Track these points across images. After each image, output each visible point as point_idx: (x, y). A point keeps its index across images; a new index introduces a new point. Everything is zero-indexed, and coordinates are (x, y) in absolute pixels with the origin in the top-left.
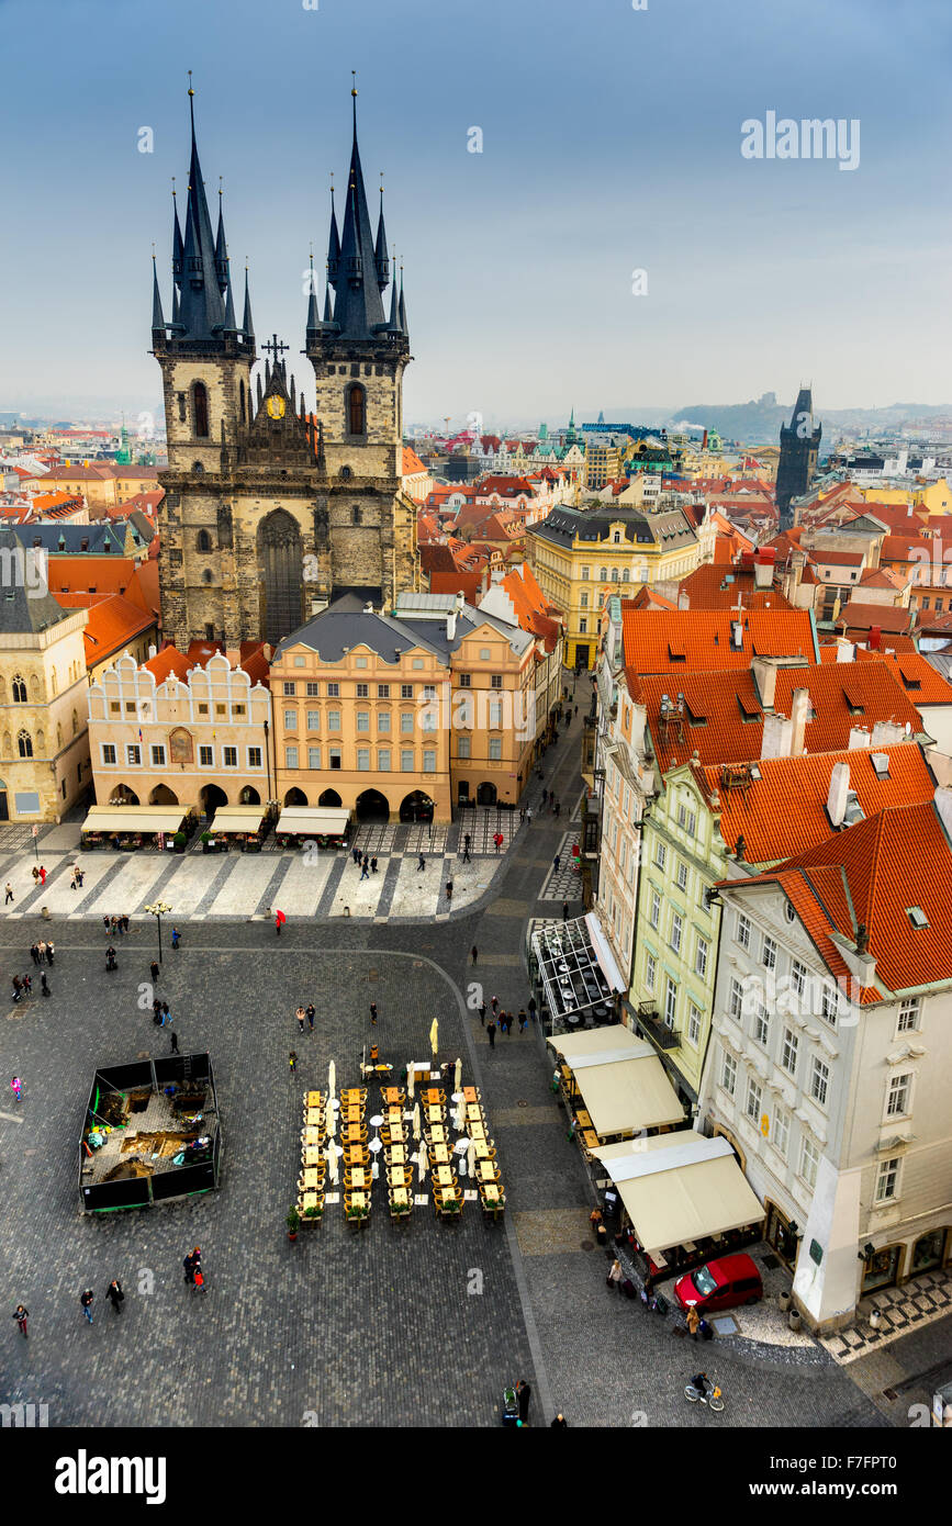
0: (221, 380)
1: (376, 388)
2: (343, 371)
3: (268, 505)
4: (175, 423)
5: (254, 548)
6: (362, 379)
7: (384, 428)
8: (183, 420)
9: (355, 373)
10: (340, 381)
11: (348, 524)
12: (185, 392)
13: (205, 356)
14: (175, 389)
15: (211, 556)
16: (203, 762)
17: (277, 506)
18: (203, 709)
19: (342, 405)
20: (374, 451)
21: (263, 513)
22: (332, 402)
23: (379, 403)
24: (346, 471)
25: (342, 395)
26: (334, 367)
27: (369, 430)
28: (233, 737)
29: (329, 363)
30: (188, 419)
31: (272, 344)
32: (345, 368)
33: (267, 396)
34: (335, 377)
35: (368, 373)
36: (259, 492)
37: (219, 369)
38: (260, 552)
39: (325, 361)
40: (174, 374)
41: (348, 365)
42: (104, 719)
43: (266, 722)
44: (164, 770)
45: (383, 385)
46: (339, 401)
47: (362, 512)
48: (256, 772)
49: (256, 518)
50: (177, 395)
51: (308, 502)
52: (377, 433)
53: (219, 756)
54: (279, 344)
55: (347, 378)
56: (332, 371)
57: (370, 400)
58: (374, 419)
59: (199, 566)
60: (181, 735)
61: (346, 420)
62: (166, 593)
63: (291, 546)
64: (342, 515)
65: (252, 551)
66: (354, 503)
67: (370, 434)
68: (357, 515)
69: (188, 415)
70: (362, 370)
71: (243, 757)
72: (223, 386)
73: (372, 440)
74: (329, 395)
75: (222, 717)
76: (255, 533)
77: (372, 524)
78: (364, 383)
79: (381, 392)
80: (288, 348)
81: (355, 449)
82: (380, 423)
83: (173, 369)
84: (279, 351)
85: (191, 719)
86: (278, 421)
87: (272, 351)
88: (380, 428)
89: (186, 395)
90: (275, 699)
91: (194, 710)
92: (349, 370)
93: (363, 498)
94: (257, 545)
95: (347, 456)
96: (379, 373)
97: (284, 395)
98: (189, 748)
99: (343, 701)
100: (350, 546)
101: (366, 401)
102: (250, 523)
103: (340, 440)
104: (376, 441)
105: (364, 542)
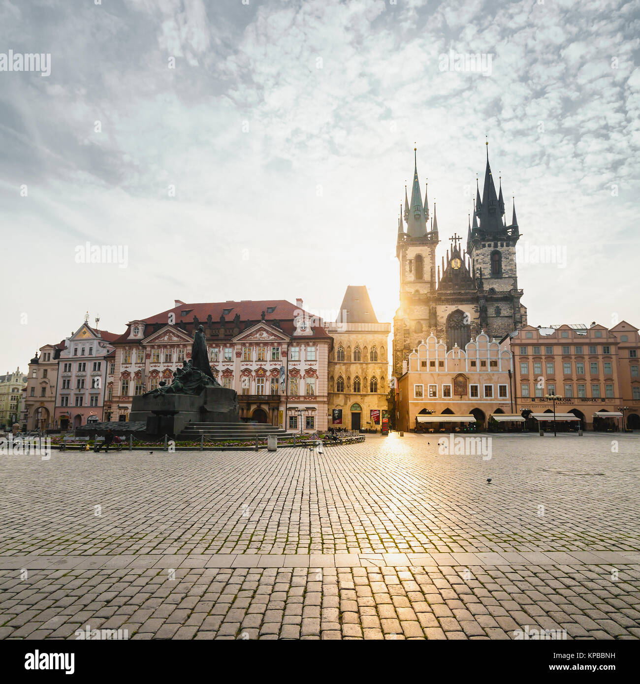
0: (430, 253)
1: (506, 252)
2: (489, 246)
3: (452, 308)
4: (406, 273)
5: (444, 329)
6: (499, 249)
7: (511, 269)
8: (411, 271)
9: (496, 246)
10: (488, 250)
11: (493, 315)
12: (412, 260)
13: (423, 243)
14: (407, 259)
15: (422, 334)
16: (472, 395)
17: (457, 308)
18: (473, 364)
19: (489, 261)
20: (506, 281)
21: (449, 312)
22: (484, 260)
23: (508, 259)
24: (492, 290)
25: (489, 256)
26: (485, 244)
27: (503, 271)
28: (490, 379)
29: (482, 243)
30: (413, 271)
31: (454, 237)
32: (491, 244)
33: (452, 259)
34: (486, 248)
35: (502, 246)
36: (447, 302)
37: (429, 248)
38: (447, 331)
39: (481, 242)
40: (407, 252)
41: (492, 244)
42: (417, 371)
43: (509, 371)
44: (450, 400)
45: (510, 251)
46: (488, 259)
47: (501, 309)
48: (503, 400)
49: (446, 315)
50: (408, 261)
51: (473, 306)
52: (507, 272)
53: (481, 391)
54: (457, 237)
55: (492, 249)
56: (484, 246)
57: (503, 258)
58: (505, 266)
59: (415, 339)
60: (461, 379)
61: (491, 267)
62: (398, 353)
63: (463, 329)
64: (491, 311)
65: (443, 331)
66: (496, 305)
67: (504, 273)
68: (498, 311)
69: (413, 269)
70: (499, 245)
71: (496, 391)
72: (431, 256)
73: (504, 275)
74: (483, 257)
75: (484, 368)
76: (445, 322)
77: (506, 315)
78: (500, 250)
79: (509, 254)
80: (462, 238)
81: (496, 280)
82: (508, 268)
83: (407, 250)
84: (457, 240)
85: (466, 369)
86: (457, 270)
87: (454, 240)
88: (509, 270)
89: (413, 261)
90: (516, 357)
91: (467, 364)
92: (492, 245)
93: (501, 302)
94: (446, 328)
95: (492, 284)
96: (507, 246)
97: (460, 259)
98: (465, 386)
99: (555, 357)
100: (495, 326)
101: (501, 258)
102: (442, 317)
103: (489, 276)
104: (507, 276)
105: (502, 324)
